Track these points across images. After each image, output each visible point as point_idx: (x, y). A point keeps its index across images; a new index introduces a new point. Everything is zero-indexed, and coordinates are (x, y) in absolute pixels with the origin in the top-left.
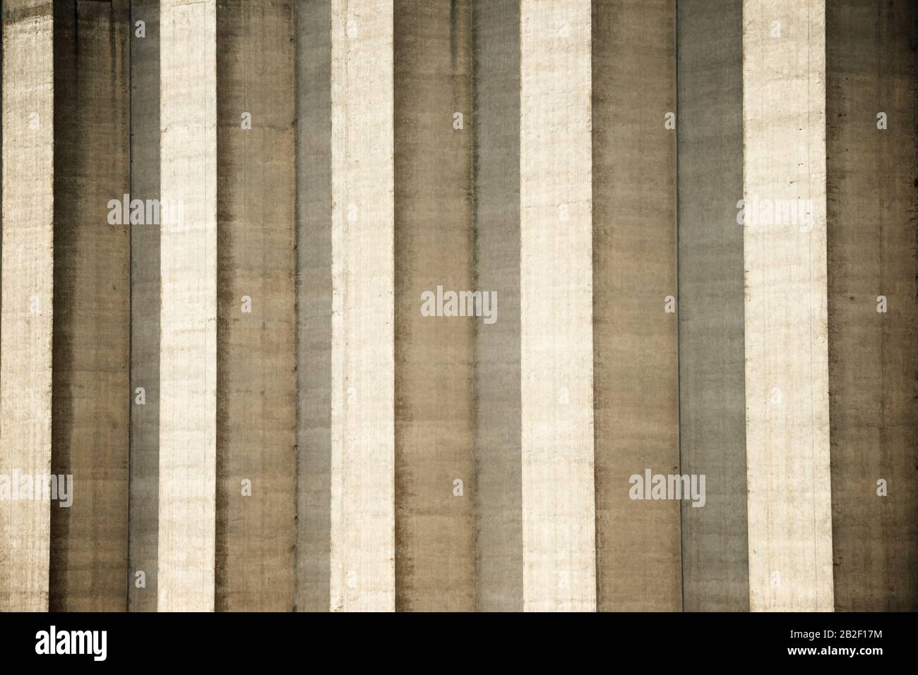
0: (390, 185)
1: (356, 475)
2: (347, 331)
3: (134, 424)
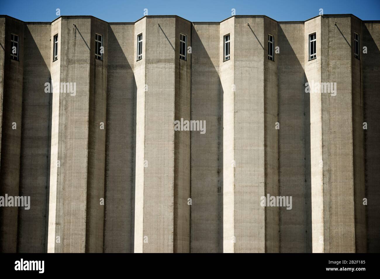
0: (351, 141)
1: (336, 242)
2: (330, 191)
3: (193, 220)
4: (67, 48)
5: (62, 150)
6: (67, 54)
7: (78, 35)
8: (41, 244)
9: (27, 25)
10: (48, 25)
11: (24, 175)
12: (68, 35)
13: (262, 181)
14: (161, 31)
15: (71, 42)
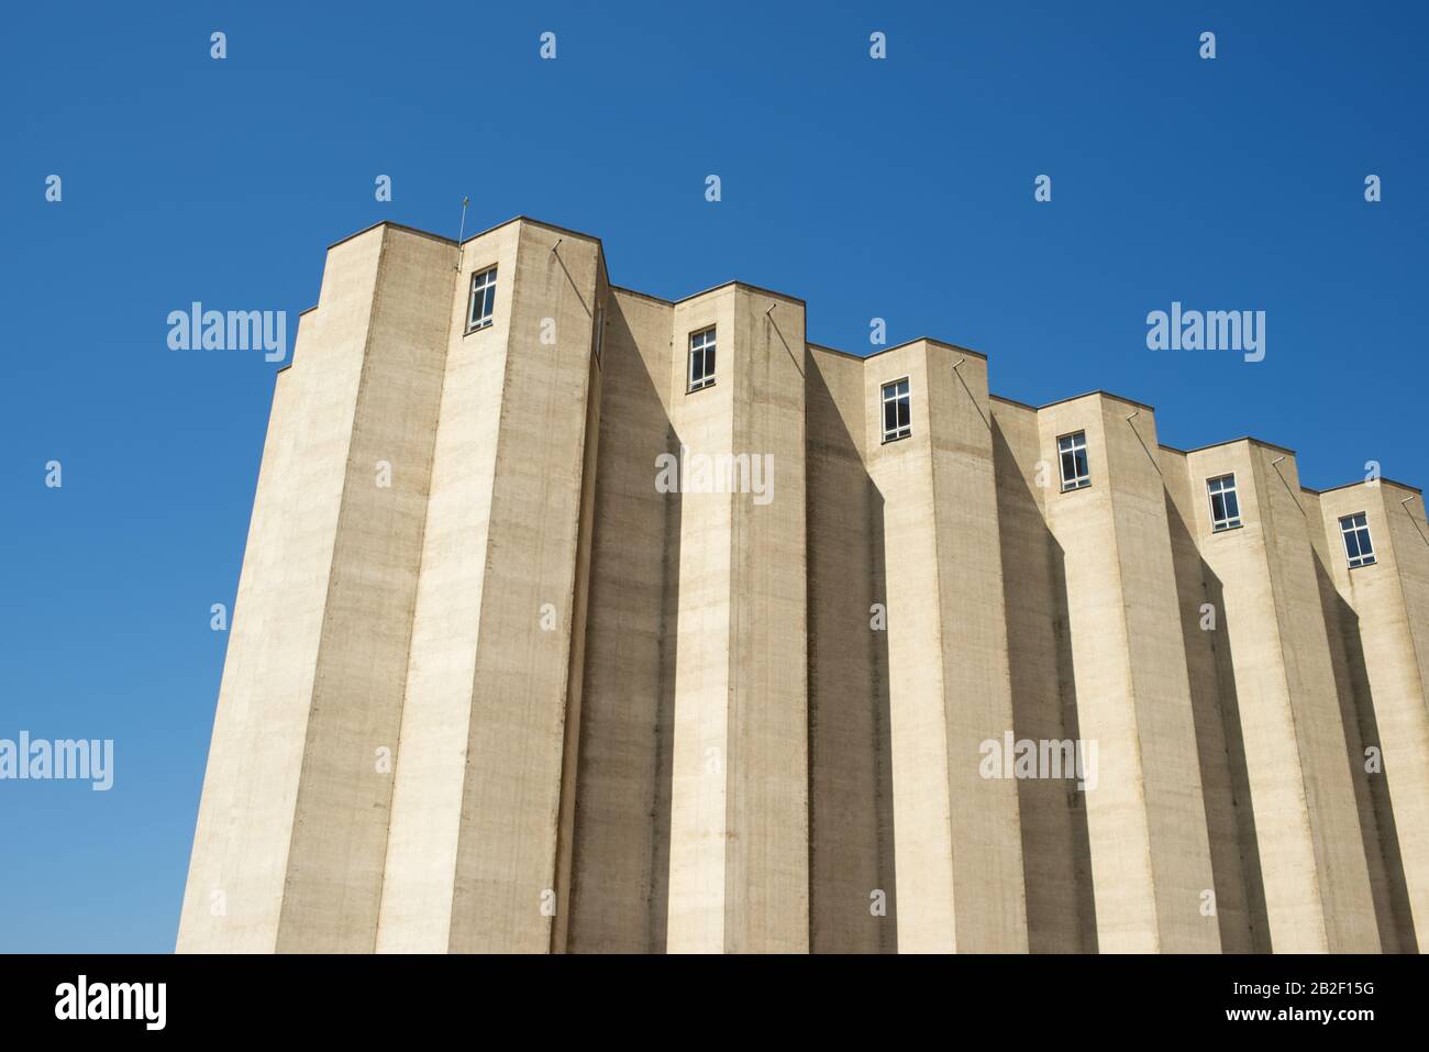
4: (749, 359)
5: (741, 620)
6: (749, 374)
7: (774, 335)
8: (642, 899)
9: (616, 294)
10: (666, 308)
11: (595, 682)
12: (752, 330)
13: (1195, 785)
14: (958, 381)
15: (760, 346)
